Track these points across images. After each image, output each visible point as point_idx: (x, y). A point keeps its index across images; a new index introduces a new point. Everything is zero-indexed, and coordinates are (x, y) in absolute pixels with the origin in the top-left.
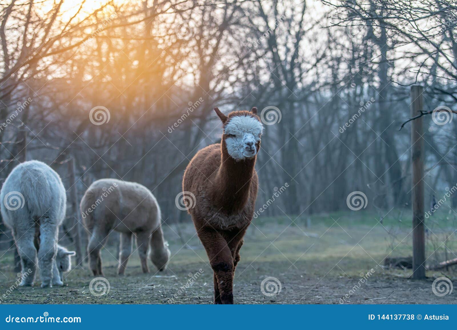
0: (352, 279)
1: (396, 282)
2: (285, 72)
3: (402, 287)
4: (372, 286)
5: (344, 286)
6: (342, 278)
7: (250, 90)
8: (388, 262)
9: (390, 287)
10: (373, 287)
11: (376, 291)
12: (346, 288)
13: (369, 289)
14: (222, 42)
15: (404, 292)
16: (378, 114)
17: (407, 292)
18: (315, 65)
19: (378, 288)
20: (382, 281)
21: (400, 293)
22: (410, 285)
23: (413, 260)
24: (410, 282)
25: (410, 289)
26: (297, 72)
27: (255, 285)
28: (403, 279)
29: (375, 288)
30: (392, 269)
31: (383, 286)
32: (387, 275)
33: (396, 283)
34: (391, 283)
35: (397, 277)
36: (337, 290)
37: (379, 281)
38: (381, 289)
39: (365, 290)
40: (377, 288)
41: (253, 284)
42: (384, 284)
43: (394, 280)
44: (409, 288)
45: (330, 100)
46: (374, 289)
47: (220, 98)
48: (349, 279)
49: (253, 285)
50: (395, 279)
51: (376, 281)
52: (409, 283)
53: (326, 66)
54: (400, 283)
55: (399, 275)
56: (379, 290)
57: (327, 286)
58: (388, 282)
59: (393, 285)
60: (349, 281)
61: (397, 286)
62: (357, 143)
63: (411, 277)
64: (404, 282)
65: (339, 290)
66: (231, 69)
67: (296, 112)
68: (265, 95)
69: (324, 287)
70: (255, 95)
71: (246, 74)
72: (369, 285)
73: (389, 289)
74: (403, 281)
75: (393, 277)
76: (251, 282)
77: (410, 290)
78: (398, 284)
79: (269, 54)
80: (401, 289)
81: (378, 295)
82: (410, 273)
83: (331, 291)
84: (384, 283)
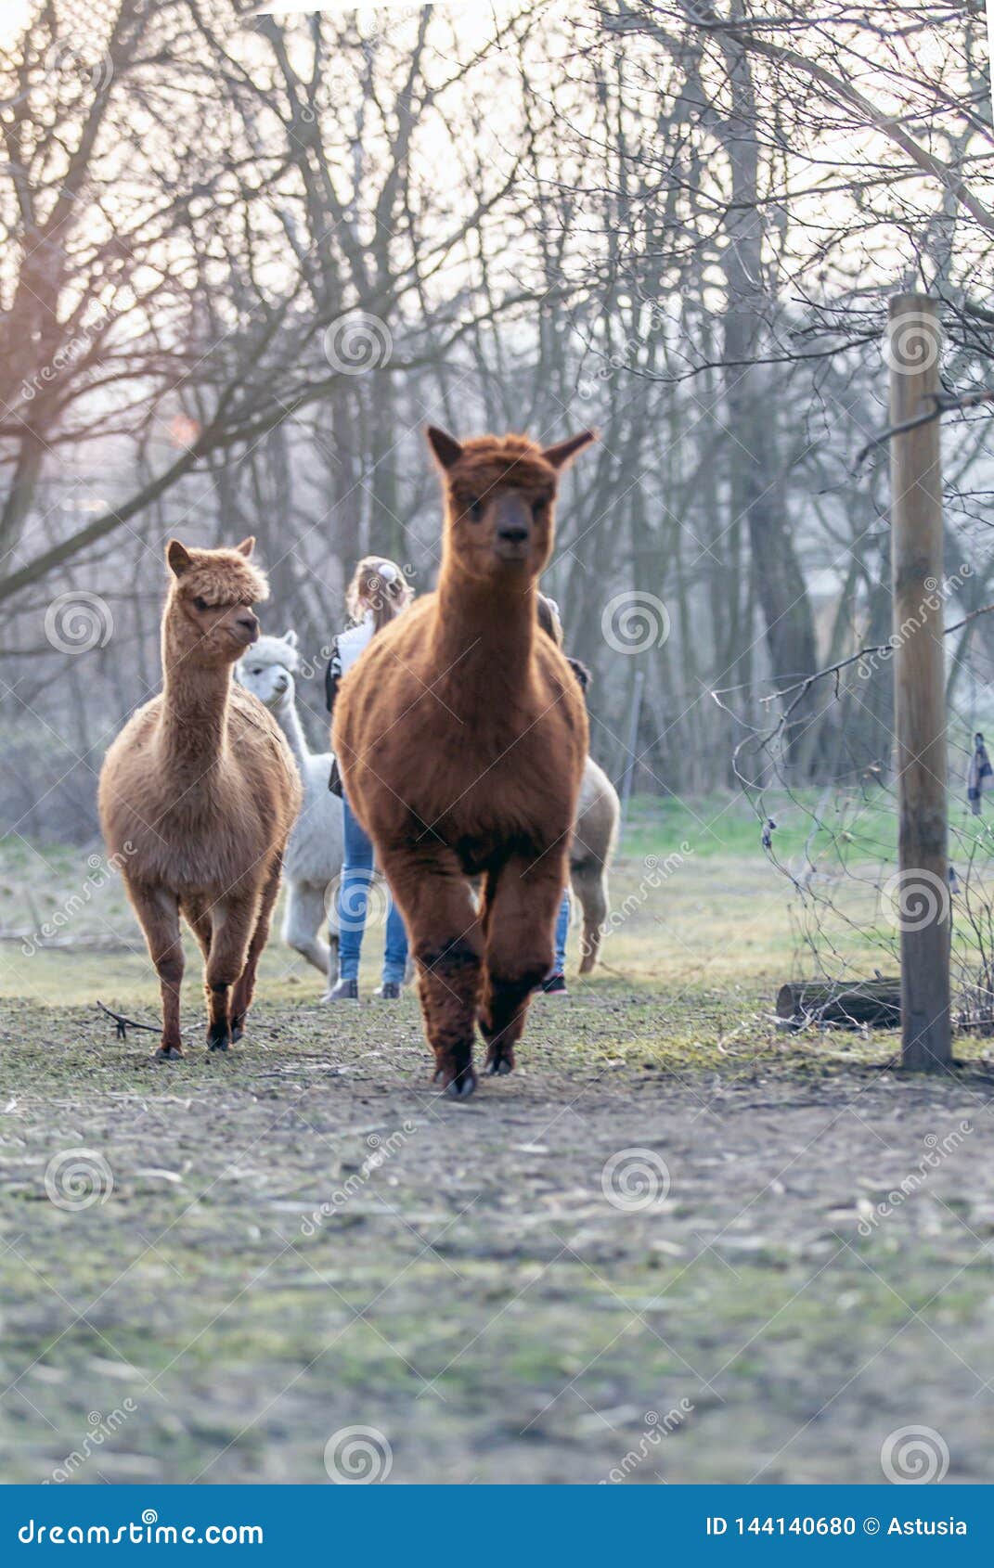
0: (656, 1073)
1: (837, 1080)
2: (354, 251)
3: (862, 1104)
4: (744, 1099)
5: (628, 1099)
6: (615, 1069)
7: (215, 322)
8: (792, 999)
9: (814, 1103)
10: (744, 1104)
11: (763, 1119)
12: (639, 1111)
13: (732, 1112)
14: (107, 130)
15: (876, 1124)
16: (722, 413)
17: (890, 1124)
18: (473, 222)
19: (768, 1106)
20: (780, 1080)
21: (857, 1128)
22: (893, 1095)
23: (901, 992)
24: (891, 1082)
25: (897, 1111)
26: (401, 253)
27: (271, 1102)
28: (862, 1070)
29: (754, 1107)
30: (812, 1031)
31: (787, 1099)
32: (798, 1054)
33: (839, 1086)
34: (815, 1088)
35: (837, 1062)
36: (603, 1117)
37: (768, 1080)
38: (783, 1112)
39: (717, 1117)
40: (765, 1110)
41: (260, 1098)
42: (788, 1093)
43: (826, 1074)
44: (892, 1108)
45: (533, 358)
46: (752, 1111)
47: (98, 355)
48: (644, 1073)
49: (264, 1102)
50: (832, 1069)
51: (754, 1080)
52: (889, 1087)
53: (516, 226)
54: (852, 1087)
55: (844, 1056)
56: (774, 1118)
57: (562, 1103)
58: (802, 1084)
59: (827, 1092)
60: (647, 1079)
61: (843, 1099)
62: (640, 528)
63: (892, 1059)
64: (870, 1083)
65: (615, 1118)
66: (142, 236)
67: (402, 406)
68: (277, 342)
69: (549, 1106)
70: (237, 339)
71: (201, 260)
72: (729, 1095)
73: (816, 1109)
74: (864, 1077)
75: (823, 1060)
76: (251, 1089)
77: (901, 1118)
78: (847, 1090)
79: (293, 181)
80: (863, 1113)
81: (770, 1135)
82: (888, 1045)
83: (582, 1121)
84: (787, 1085)
